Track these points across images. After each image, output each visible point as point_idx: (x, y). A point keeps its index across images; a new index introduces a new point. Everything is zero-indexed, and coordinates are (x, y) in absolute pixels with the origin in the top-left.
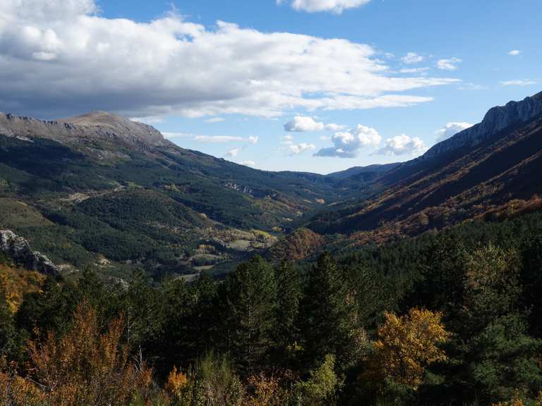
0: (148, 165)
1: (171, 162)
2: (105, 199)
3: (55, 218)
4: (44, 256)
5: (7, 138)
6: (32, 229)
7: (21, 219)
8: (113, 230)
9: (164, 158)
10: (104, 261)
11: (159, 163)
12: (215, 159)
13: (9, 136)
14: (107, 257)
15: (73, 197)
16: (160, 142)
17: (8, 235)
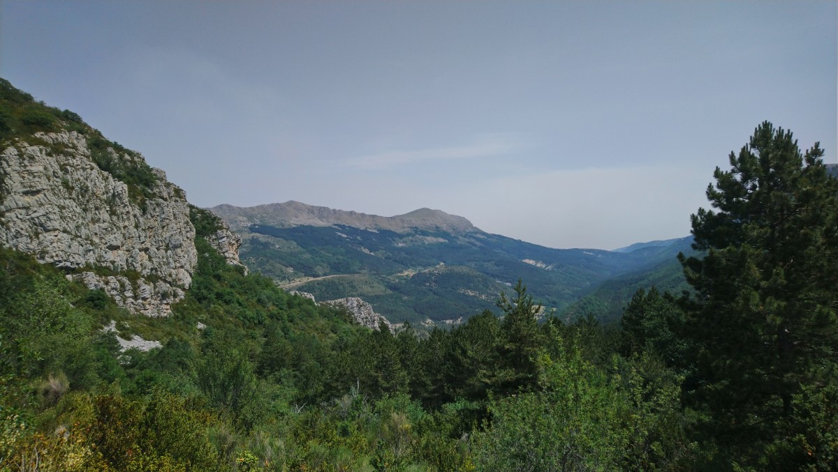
0: (461, 247)
1: (478, 244)
2: (431, 274)
3: (394, 288)
4: (383, 317)
5: (361, 230)
6: (377, 297)
7: (370, 289)
8: (436, 297)
9: (473, 240)
10: (429, 321)
11: (470, 245)
12: (514, 240)
13: (362, 229)
14: (431, 318)
15: (406, 273)
16: (470, 229)
17: (358, 301)
